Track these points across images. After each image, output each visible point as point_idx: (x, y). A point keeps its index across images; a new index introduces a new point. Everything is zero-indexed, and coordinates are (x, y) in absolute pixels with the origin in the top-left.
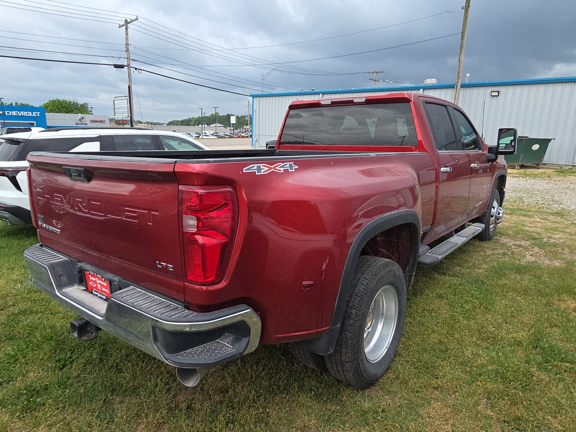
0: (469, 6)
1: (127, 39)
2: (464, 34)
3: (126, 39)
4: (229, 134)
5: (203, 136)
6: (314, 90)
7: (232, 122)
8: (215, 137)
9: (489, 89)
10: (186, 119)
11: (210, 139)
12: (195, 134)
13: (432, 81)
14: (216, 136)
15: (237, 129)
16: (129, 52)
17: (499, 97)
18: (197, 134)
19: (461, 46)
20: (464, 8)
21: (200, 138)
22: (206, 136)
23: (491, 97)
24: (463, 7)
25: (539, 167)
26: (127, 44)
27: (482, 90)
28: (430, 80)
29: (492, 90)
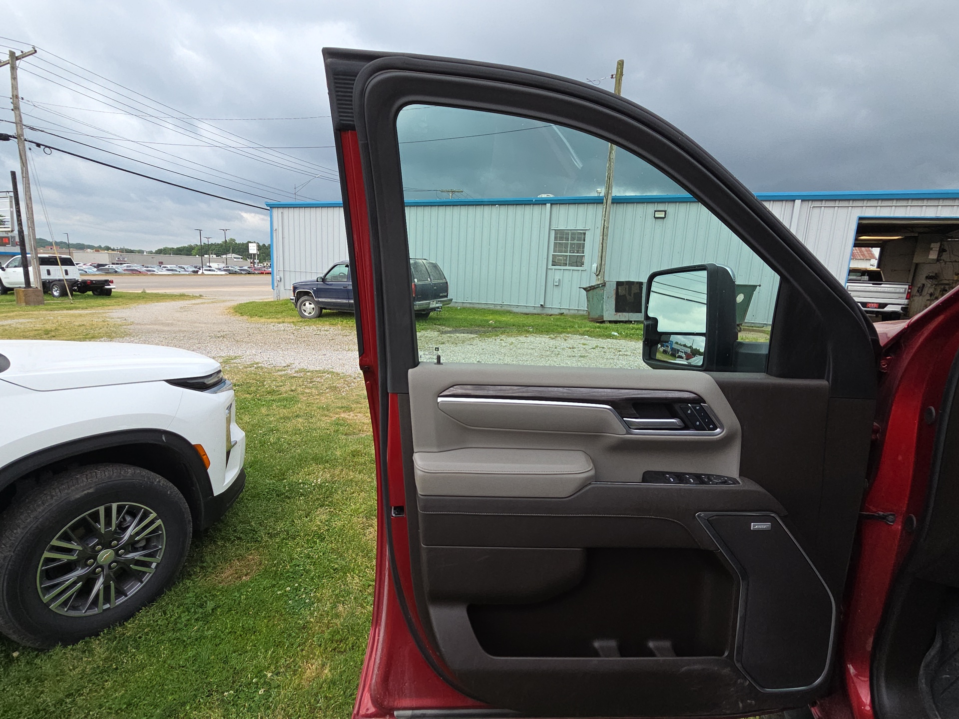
0: (622, 74)
1: (15, 87)
3: (12, 87)
4: (248, 269)
5: (204, 271)
7: (251, 252)
8: (223, 273)
9: (651, 208)
10: (184, 247)
11: (215, 275)
12: (191, 268)
14: (225, 270)
15: (262, 263)
16: (20, 112)
17: (666, 219)
18: (196, 267)
20: (614, 77)
21: (199, 273)
22: (210, 270)
23: (654, 219)
24: (612, 75)
25: (740, 328)
26: (15, 97)
27: (640, 209)
29: (655, 209)
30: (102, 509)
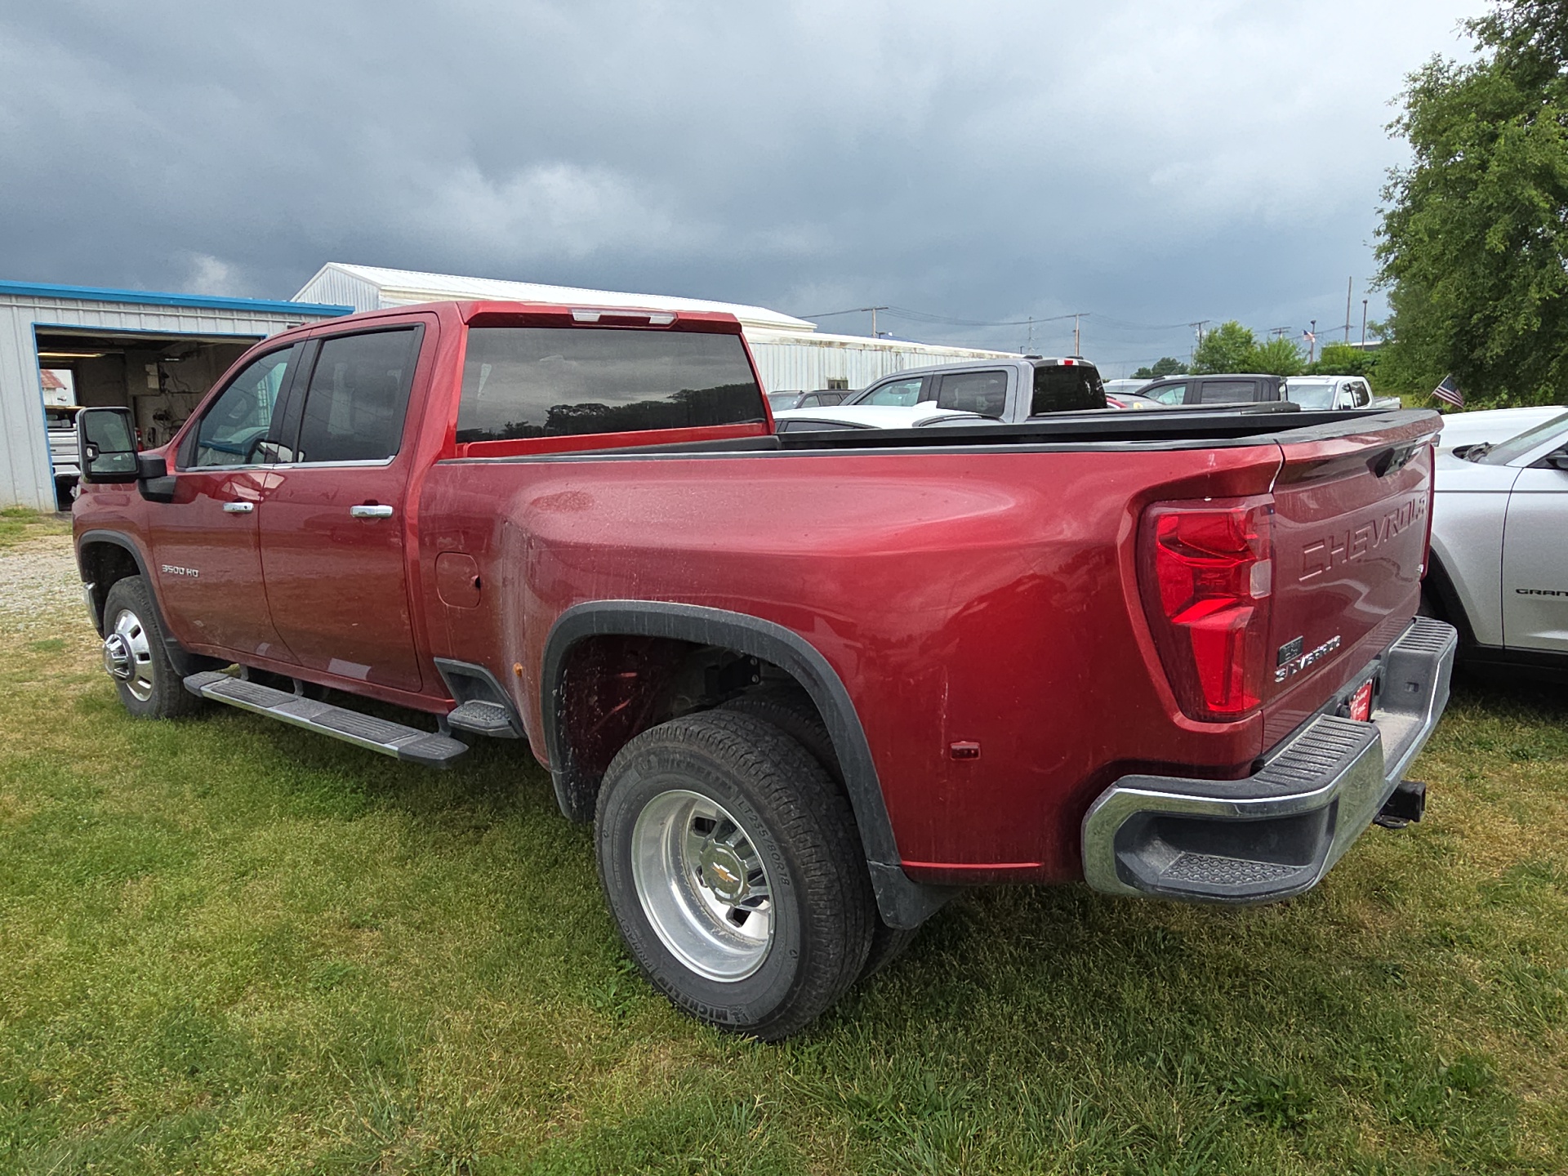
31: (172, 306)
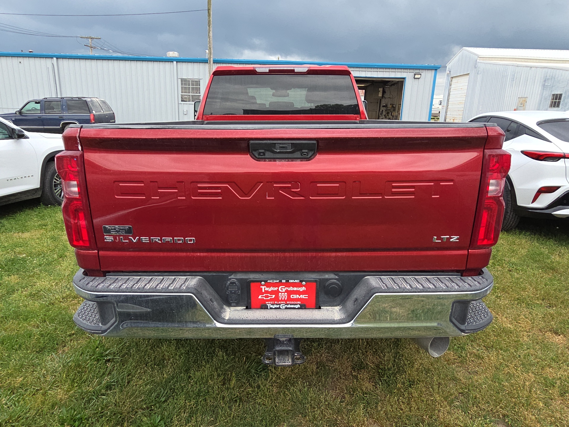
2: (210, 11)
6: (32, 52)
13: (174, 54)
19: (209, 23)
28: (172, 52)
30: (54, 180)
31: (376, 68)
